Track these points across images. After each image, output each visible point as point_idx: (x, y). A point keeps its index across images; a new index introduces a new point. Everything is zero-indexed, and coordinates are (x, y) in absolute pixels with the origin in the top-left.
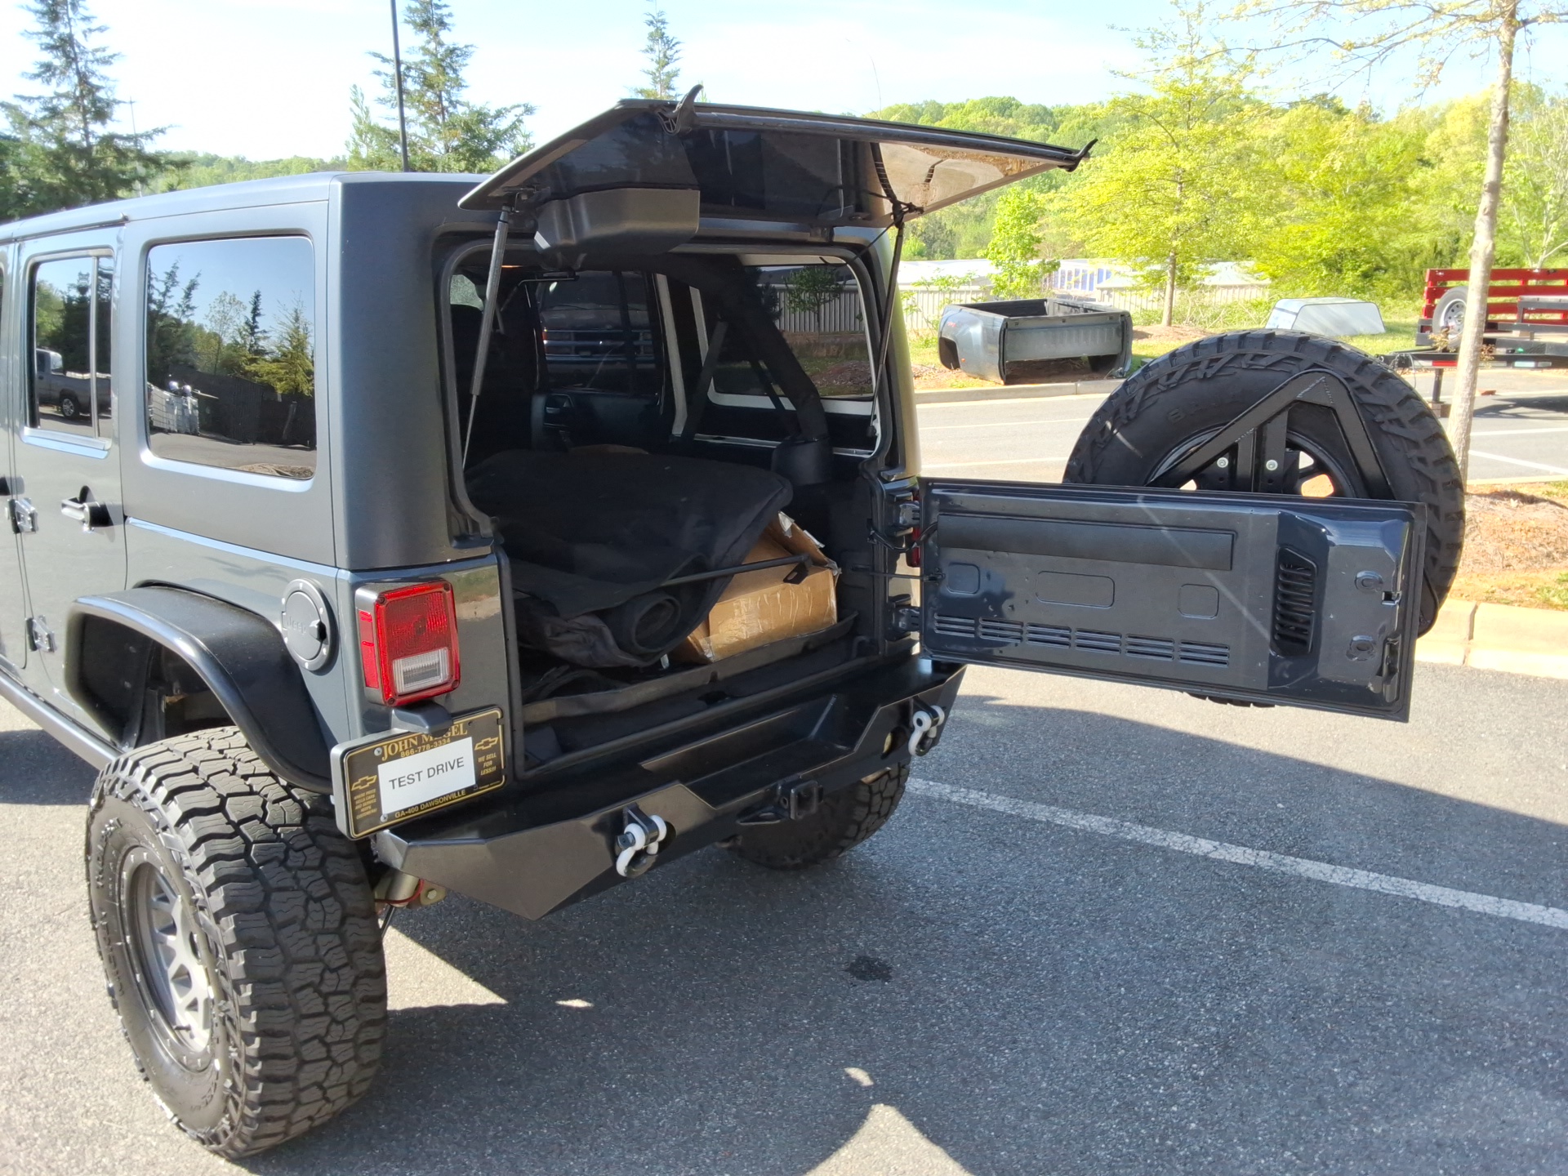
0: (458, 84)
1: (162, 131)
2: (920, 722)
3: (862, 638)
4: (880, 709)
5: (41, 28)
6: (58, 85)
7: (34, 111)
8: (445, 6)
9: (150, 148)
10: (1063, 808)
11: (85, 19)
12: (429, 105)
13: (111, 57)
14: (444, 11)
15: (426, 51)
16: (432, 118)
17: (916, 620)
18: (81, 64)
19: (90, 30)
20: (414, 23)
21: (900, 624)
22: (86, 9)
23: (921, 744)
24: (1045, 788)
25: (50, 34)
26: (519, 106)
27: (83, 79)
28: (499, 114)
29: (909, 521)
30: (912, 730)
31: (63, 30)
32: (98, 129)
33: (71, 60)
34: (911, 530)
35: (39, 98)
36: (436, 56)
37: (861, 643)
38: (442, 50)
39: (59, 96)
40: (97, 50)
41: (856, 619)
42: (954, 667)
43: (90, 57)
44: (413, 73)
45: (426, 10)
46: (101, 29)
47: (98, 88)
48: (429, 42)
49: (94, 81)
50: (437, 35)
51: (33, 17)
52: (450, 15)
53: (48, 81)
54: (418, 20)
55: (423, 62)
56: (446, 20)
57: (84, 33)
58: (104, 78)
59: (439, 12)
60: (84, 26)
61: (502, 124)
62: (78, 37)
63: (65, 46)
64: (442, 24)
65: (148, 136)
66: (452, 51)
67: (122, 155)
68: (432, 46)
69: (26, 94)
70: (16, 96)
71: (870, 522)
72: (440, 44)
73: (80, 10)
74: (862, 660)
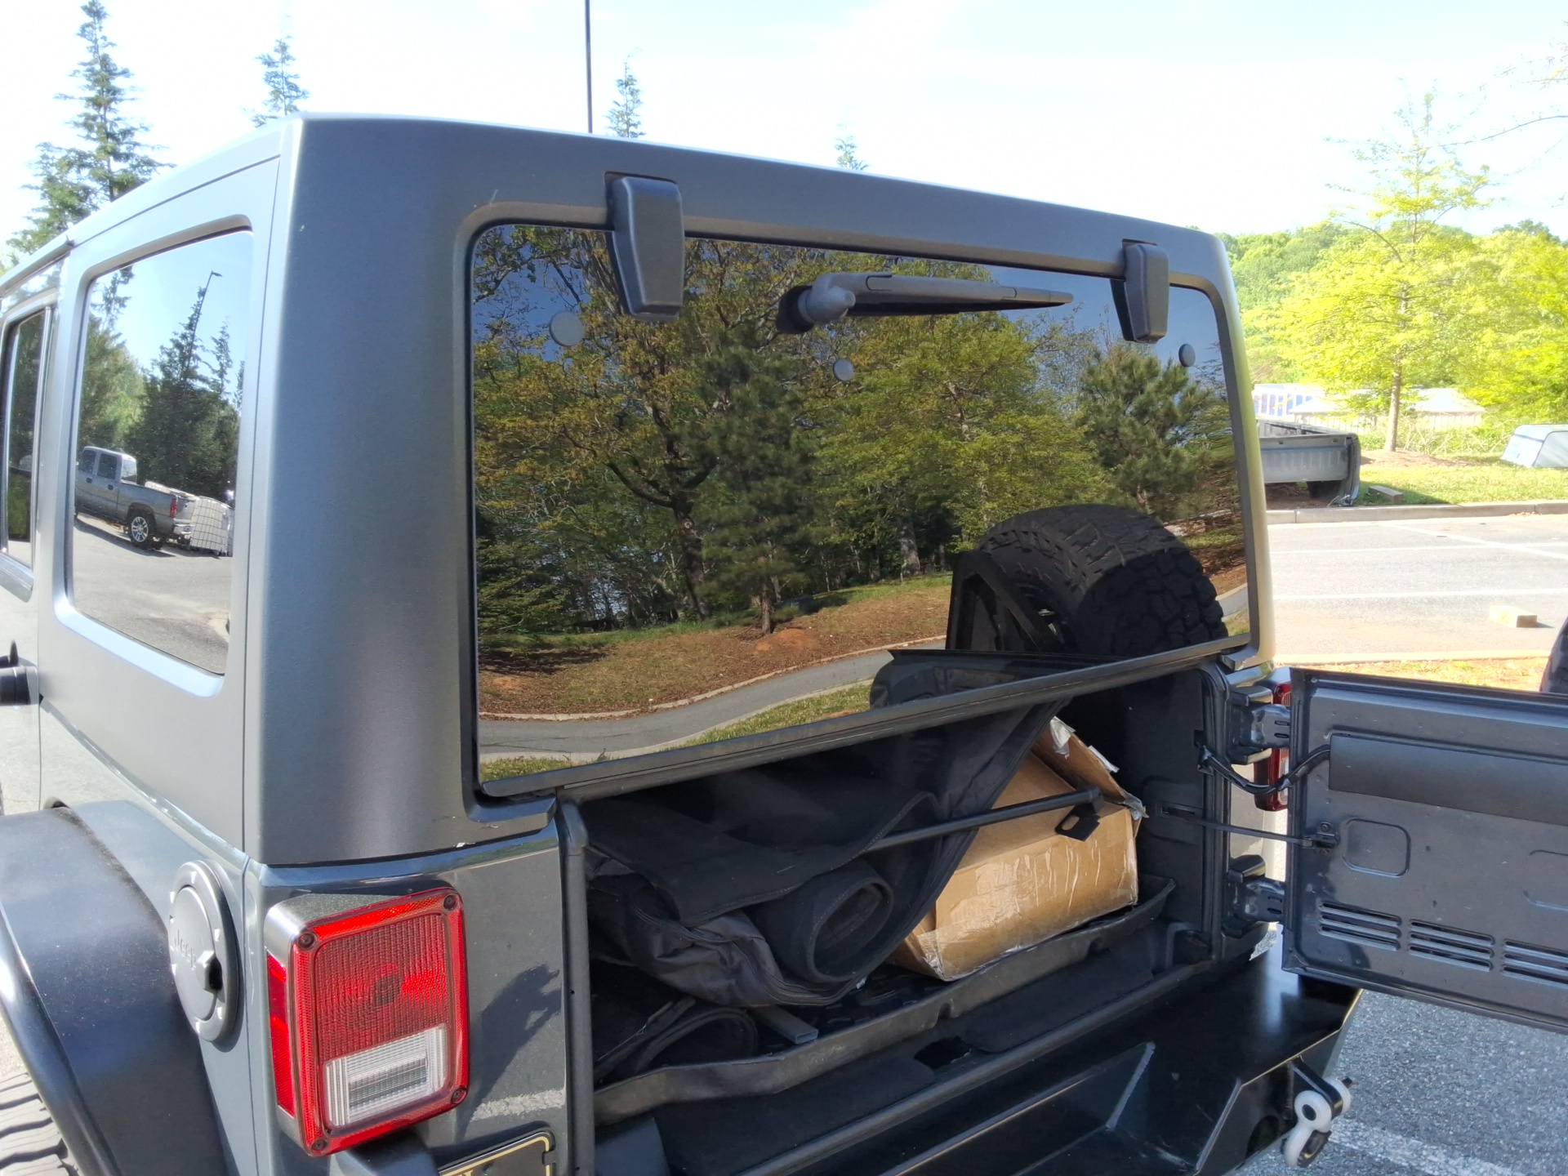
2: (1310, 1113)
3: (1181, 926)
4: (1239, 1088)
10: (1429, 1141)
17: (1277, 905)
21: (1247, 909)
23: (1307, 1148)
24: (1393, 1101)
29: (1270, 738)
30: (1292, 1122)
34: (1268, 753)
37: (1180, 935)
41: (1170, 897)
42: (1345, 996)
71: (1200, 736)
74: (1184, 972)
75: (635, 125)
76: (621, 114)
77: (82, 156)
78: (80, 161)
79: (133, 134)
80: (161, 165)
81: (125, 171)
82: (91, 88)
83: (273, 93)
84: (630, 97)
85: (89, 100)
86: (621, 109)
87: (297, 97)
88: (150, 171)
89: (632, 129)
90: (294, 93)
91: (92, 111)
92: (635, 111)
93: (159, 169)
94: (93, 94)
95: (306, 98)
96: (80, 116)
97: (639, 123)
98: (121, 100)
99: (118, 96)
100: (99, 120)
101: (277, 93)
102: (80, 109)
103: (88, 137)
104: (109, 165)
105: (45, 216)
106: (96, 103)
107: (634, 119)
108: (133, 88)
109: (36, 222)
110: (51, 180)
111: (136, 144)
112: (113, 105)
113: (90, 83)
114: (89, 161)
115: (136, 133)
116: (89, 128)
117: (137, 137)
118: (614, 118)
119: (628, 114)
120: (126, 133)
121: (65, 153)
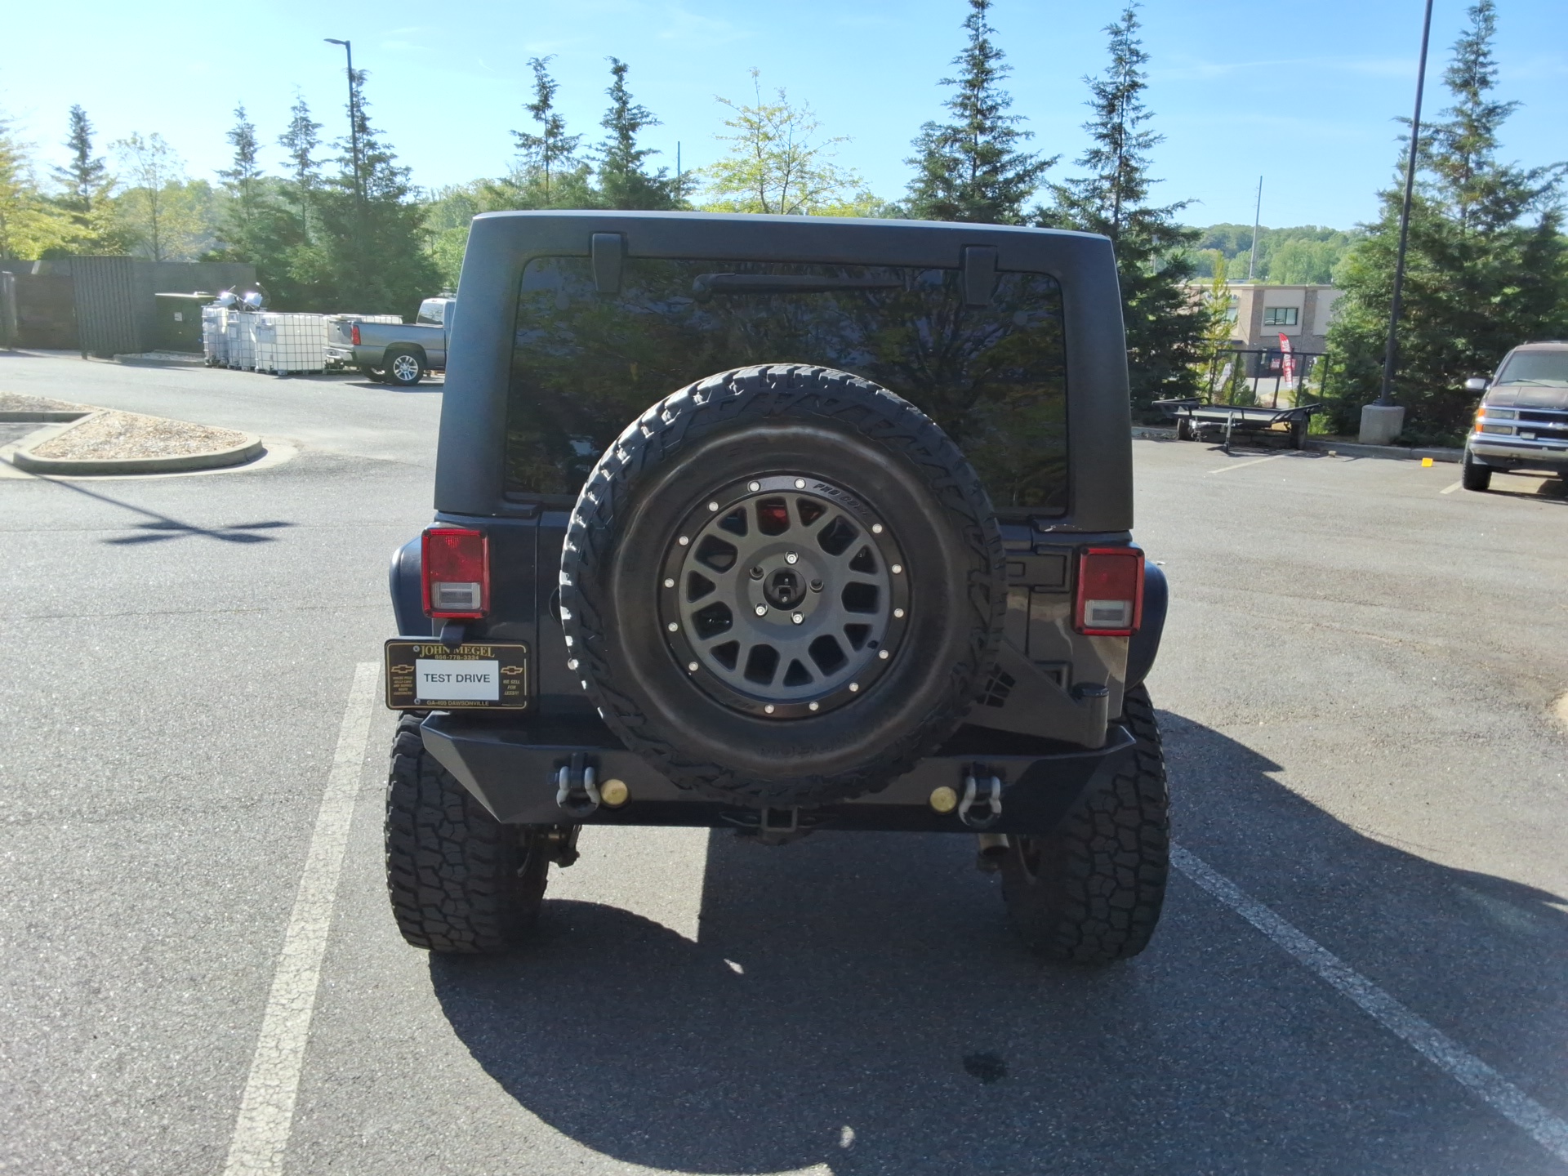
0: (1490, 145)
1: (1182, 205)
5: (1098, 120)
6: (1103, 168)
7: (1078, 192)
8: (1491, 63)
9: (1169, 222)
11: (1136, 109)
12: (1454, 168)
13: (1151, 140)
14: (1490, 69)
15: (1459, 111)
16: (1455, 181)
18: (1124, 149)
19: (1138, 118)
20: (1453, 84)
22: (1137, 99)
25: (1104, 125)
26: (1560, 164)
27: (1124, 162)
28: (1533, 175)
31: (1116, 120)
32: (1129, 206)
33: (1117, 144)
35: (1085, 180)
36: (1470, 116)
38: (1479, 110)
39: (1102, 177)
40: (1140, 136)
43: (1134, 142)
44: (1441, 136)
45: (1469, 69)
46: (1147, 117)
47: (1136, 169)
48: (1465, 103)
49: (1133, 163)
50: (1475, 94)
51: (1094, 110)
52: (1495, 72)
53: (1095, 166)
54: (1458, 81)
55: (1454, 124)
56: (1490, 78)
57: (1133, 122)
58: (1142, 160)
59: (1482, 70)
60: (1133, 115)
61: (1535, 185)
62: (1127, 126)
63: (1115, 135)
64: (1484, 82)
65: (1169, 212)
66: (1491, 111)
67: (1144, 227)
68: (1470, 105)
69: (1075, 178)
70: (1067, 180)
72: (1478, 104)
73: (1133, 101)
75: (1485, 55)
76: (1470, 44)
77: (956, 131)
78: (952, 136)
79: (997, 109)
80: (1018, 134)
81: (988, 142)
82: (970, 72)
83: (1115, 61)
84: (1482, 25)
85: (968, 81)
86: (1470, 38)
87: (1137, 62)
88: (1008, 141)
89: (1481, 59)
90: (1135, 58)
91: (968, 92)
92: (1486, 40)
93: (1016, 139)
94: (970, 77)
95: (1144, 62)
96: (958, 97)
97: (1489, 52)
98: (992, 80)
99: (989, 77)
100: (973, 99)
101: (1120, 60)
102: (957, 90)
103: (962, 115)
104: (976, 139)
105: (922, 185)
106: (972, 84)
107: (1484, 48)
108: (1002, 68)
109: (915, 191)
110: (931, 154)
111: (1000, 118)
112: (985, 85)
113: (969, 67)
114: (961, 136)
115: (1000, 108)
116: (964, 106)
117: (1001, 112)
118: (1462, 51)
119: (1477, 44)
120: (993, 108)
121: (944, 131)
